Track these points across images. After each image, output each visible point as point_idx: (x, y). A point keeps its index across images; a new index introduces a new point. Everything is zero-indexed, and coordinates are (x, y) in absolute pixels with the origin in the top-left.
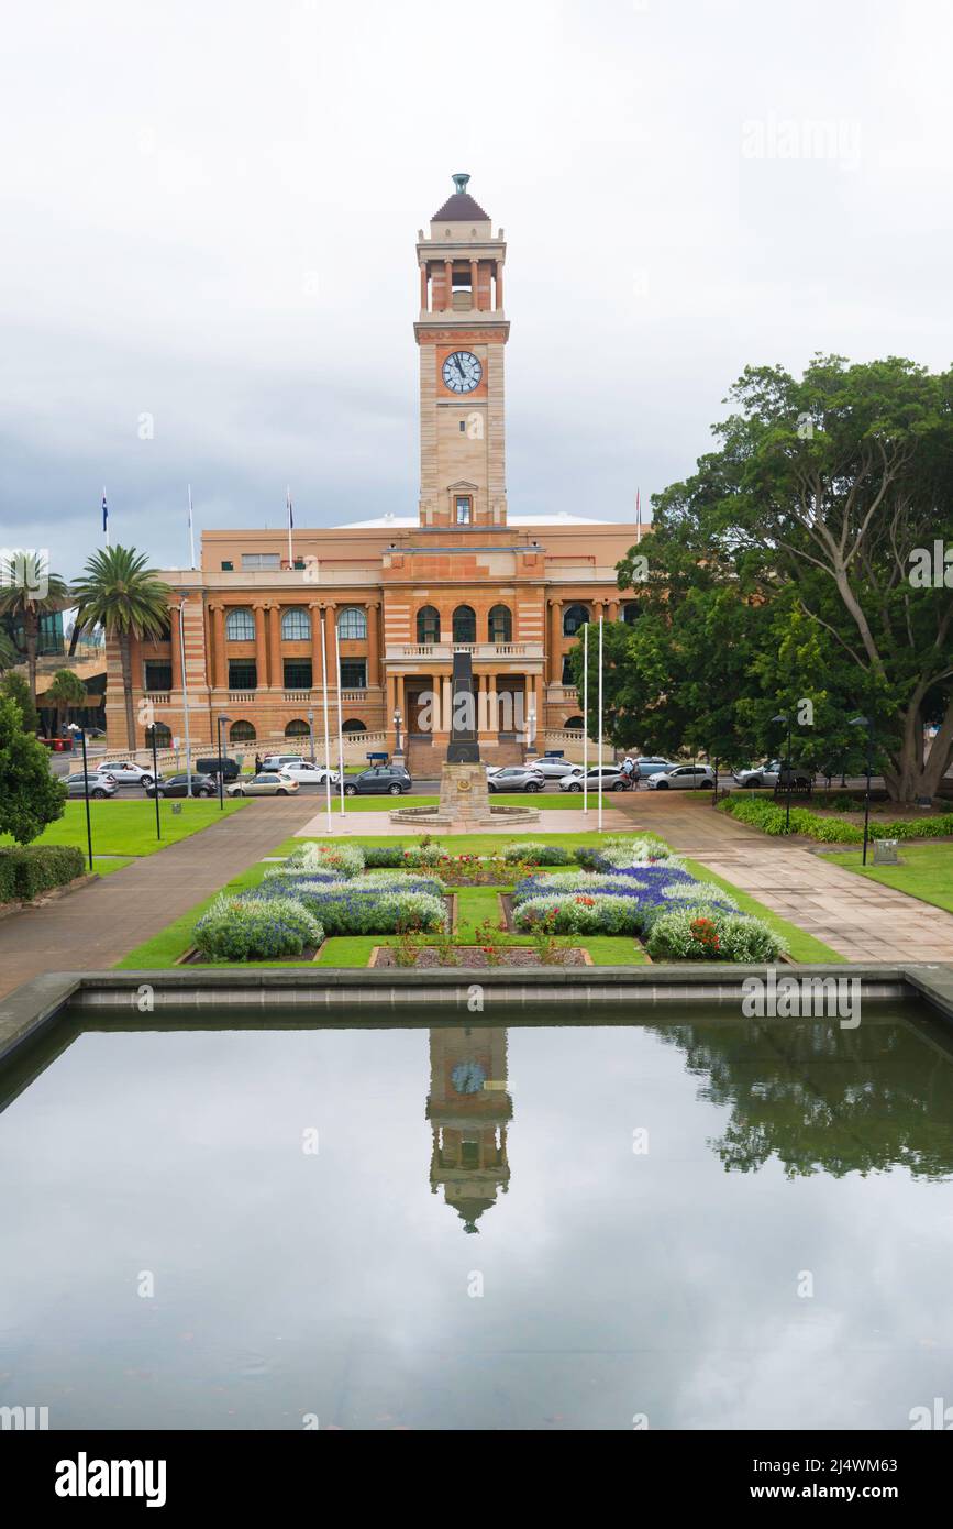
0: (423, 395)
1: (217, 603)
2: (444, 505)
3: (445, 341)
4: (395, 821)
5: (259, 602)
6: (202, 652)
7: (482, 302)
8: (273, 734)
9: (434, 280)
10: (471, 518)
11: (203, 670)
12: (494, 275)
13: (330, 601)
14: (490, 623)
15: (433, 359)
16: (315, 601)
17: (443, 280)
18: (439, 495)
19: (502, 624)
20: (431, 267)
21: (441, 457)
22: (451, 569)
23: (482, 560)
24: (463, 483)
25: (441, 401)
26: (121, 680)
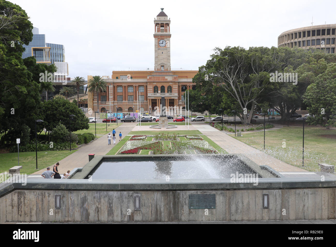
0: (155, 47)
1: (115, 85)
2: (159, 67)
3: (159, 37)
4: (150, 128)
5: (124, 85)
6: (112, 94)
7: (166, 31)
8: (126, 110)
9: (157, 27)
10: (164, 69)
11: (112, 98)
12: (168, 26)
13: (137, 85)
14: (168, 89)
15: (157, 41)
16: (134, 85)
17: (159, 27)
18: (158, 65)
19: (170, 89)
20: (156, 24)
21: (159, 58)
22: (160, 79)
23: (166, 77)
24: (162, 63)
25: (159, 48)
26: (97, 99)
